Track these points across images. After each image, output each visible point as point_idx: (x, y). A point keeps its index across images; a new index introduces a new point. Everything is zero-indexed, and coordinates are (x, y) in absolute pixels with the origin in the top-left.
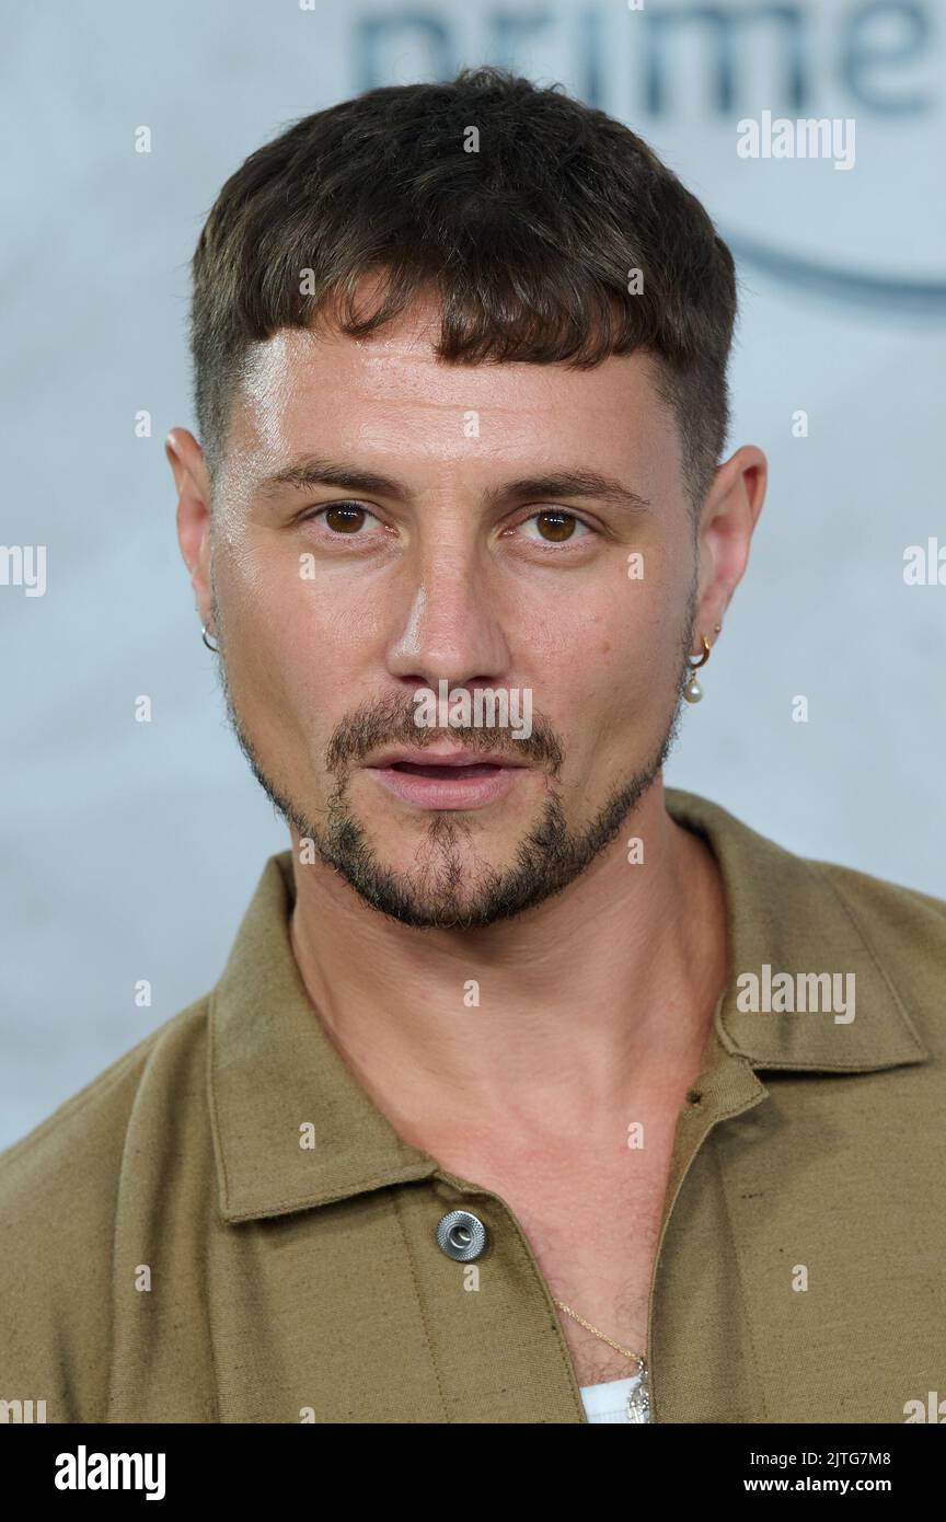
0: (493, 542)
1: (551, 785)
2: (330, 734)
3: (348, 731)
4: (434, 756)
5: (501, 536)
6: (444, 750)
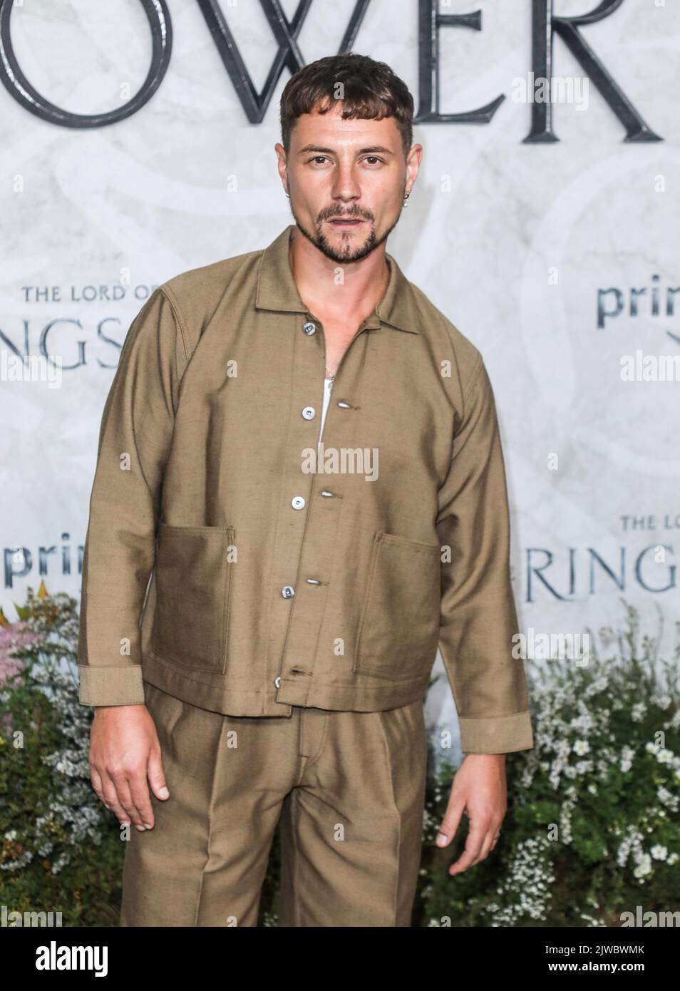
1: (371, 226)
3: (323, 213)
4: (344, 219)
5: (359, 163)
6: (346, 217)
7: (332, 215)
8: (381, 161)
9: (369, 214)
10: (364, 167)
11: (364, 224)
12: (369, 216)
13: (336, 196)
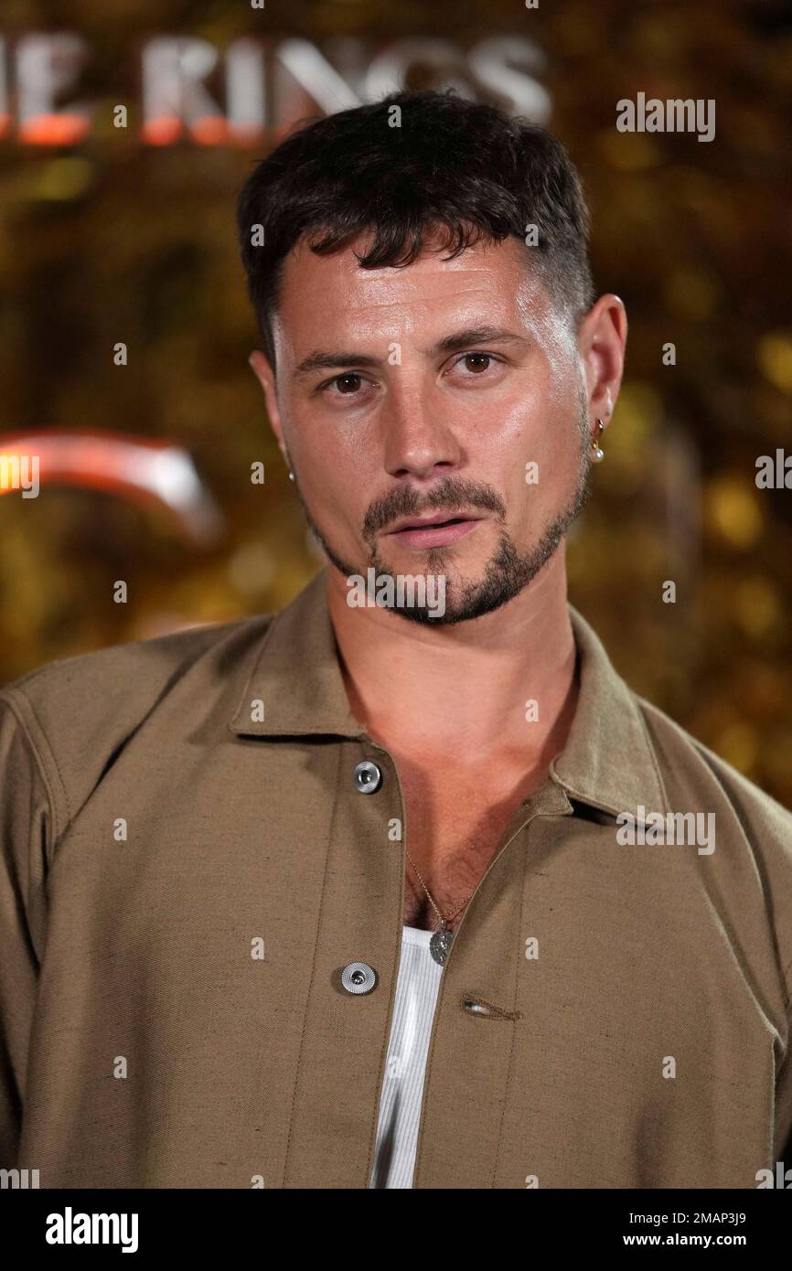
0: (439, 381)
1: (499, 527)
2: (363, 517)
3: (373, 514)
4: (425, 520)
5: (443, 375)
8: (499, 361)
10: (456, 384)
11: (479, 525)
12: (488, 502)
13: (396, 467)
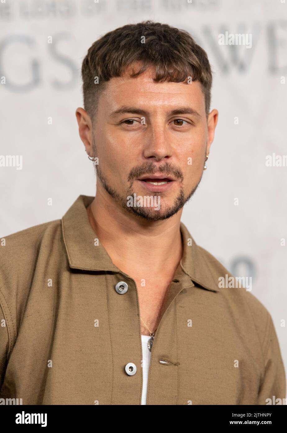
0: (167, 126)
1: (181, 185)
3: (134, 171)
6: (157, 175)
7: (144, 173)
8: (189, 123)
9: (179, 173)
10: (173, 128)
12: (179, 175)
13: (148, 154)
